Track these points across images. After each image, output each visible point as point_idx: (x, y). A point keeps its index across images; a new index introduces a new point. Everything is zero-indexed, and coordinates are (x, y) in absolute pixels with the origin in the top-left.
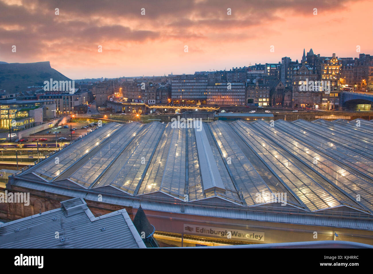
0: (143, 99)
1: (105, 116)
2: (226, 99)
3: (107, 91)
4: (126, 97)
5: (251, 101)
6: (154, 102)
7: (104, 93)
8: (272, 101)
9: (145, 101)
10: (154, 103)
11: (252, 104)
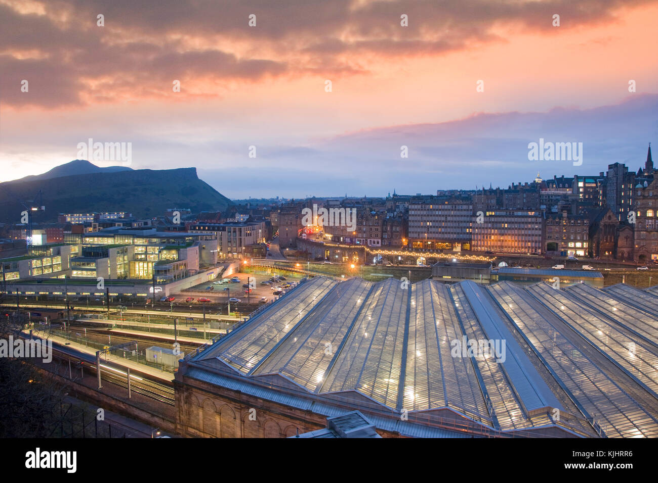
0: (360, 238)
1: (298, 265)
2: (506, 241)
3: (297, 221)
4: (329, 233)
5: (552, 248)
6: (378, 243)
7: (293, 224)
8: (594, 248)
9: (363, 240)
10: (378, 245)
11: (556, 252)
